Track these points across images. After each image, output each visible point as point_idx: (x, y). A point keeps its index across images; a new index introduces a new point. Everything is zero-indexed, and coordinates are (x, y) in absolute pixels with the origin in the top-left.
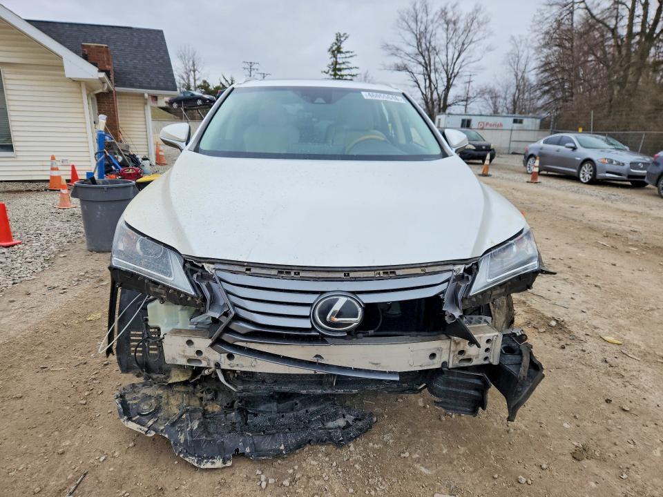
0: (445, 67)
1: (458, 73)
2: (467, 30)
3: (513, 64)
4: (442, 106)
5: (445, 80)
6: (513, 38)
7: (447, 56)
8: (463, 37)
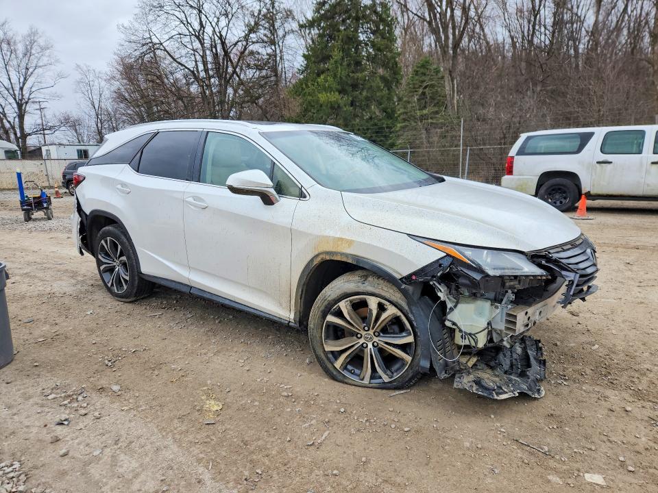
0: (11, 91)
1: (29, 99)
2: (27, 53)
3: (86, 93)
4: (19, 135)
5: (15, 105)
6: (78, 66)
7: (10, 79)
8: (25, 60)
